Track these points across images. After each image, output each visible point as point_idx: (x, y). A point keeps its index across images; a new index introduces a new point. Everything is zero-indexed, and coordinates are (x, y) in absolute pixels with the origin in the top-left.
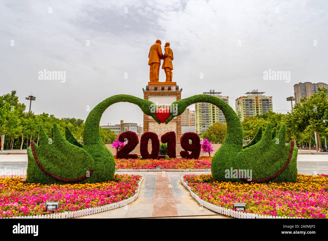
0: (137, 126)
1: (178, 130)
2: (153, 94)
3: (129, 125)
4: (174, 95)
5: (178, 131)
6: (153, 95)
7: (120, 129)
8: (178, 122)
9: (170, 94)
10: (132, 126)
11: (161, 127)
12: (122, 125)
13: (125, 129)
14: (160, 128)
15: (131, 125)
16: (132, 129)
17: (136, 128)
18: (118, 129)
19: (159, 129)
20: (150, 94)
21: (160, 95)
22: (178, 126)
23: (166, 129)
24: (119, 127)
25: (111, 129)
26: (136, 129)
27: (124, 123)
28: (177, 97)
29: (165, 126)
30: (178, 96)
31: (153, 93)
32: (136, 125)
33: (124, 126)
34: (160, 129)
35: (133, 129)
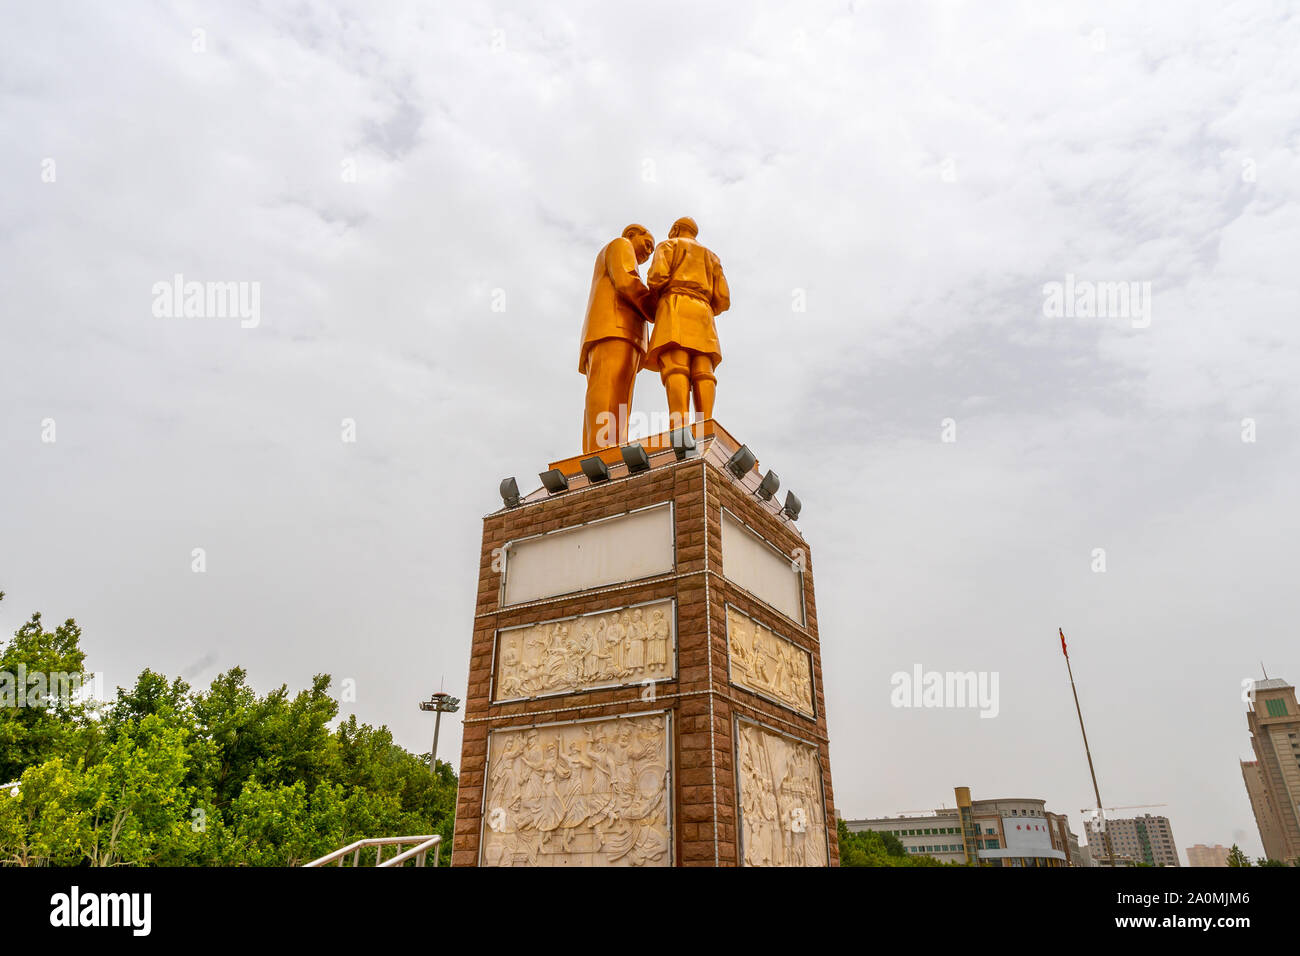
0: (1047, 815)
1: (686, 777)
2: (530, 524)
3: (1002, 807)
4: (655, 501)
5: (688, 791)
6: (530, 529)
7: (958, 830)
8: (686, 707)
9: (633, 497)
10: (1019, 813)
11: (565, 764)
12: (964, 809)
13: (984, 832)
14: (560, 771)
15: (1014, 807)
16: (1019, 828)
17: (1043, 822)
18: (950, 831)
19: (549, 777)
20: (517, 527)
21: (571, 518)
22: (688, 741)
23: (600, 777)
24: (952, 824)
25: (904, 833)
26: (1040, 828)
27: (973, 802)
28: (678, 506)
29: (592, 753)
30: (685, 498)
31: (528, 519)
32: (1037, 808)
33: (979, 817)
34: (557, 777)
35: (1024, 828)
